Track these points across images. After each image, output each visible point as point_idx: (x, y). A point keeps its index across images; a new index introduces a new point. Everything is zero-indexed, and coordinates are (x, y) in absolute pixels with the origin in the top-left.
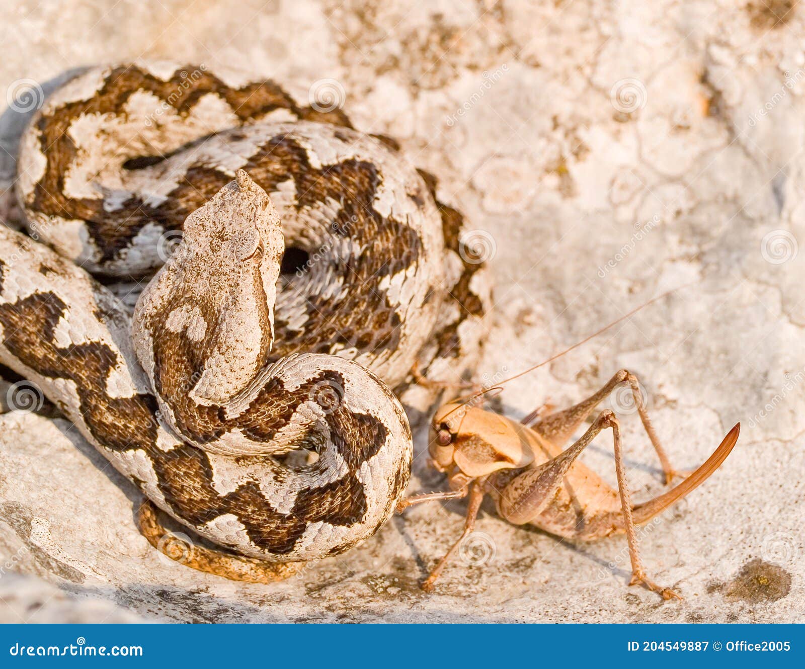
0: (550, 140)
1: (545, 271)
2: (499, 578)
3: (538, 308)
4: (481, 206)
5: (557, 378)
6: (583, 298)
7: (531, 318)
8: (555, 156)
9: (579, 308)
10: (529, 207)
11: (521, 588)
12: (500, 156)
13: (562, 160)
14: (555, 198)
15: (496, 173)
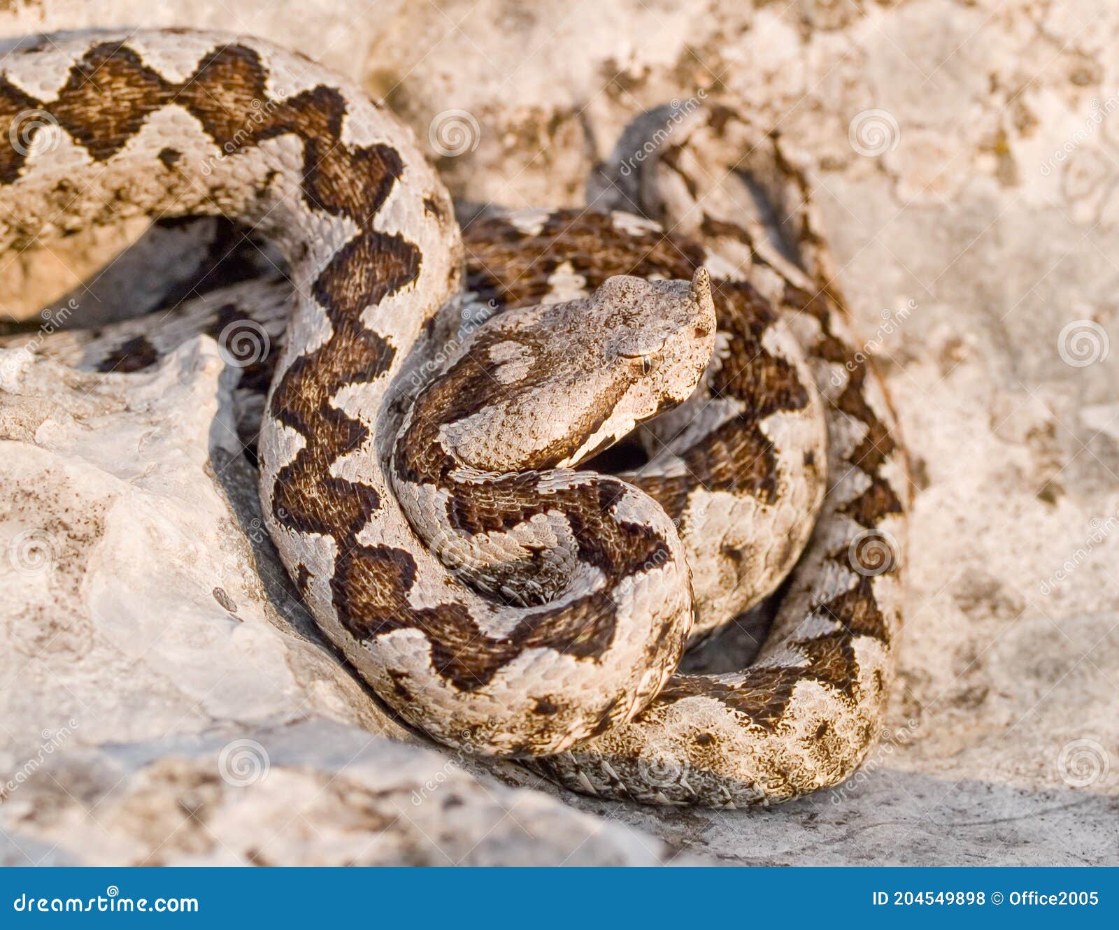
0: (986, 107)
1: (980, 288)
2: (943, 717)
3: (971, 339)
4: (893, 195)
5: (1000, 437)
6: (1030, 325)
7: (962, 352)
8: (993, 130)
9: (1025, 340)
10: (957, 199)
11: (975, 733)
12: (920, 127)
13: (1002, 135)
14: (990, 186)
15: (914, 150)
